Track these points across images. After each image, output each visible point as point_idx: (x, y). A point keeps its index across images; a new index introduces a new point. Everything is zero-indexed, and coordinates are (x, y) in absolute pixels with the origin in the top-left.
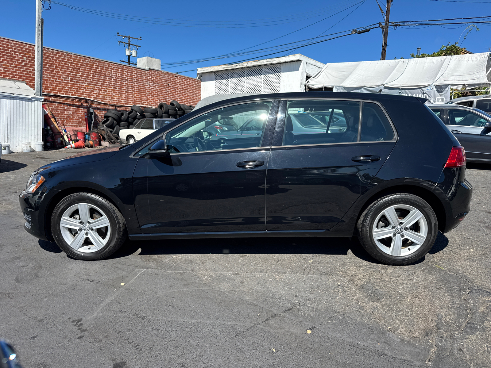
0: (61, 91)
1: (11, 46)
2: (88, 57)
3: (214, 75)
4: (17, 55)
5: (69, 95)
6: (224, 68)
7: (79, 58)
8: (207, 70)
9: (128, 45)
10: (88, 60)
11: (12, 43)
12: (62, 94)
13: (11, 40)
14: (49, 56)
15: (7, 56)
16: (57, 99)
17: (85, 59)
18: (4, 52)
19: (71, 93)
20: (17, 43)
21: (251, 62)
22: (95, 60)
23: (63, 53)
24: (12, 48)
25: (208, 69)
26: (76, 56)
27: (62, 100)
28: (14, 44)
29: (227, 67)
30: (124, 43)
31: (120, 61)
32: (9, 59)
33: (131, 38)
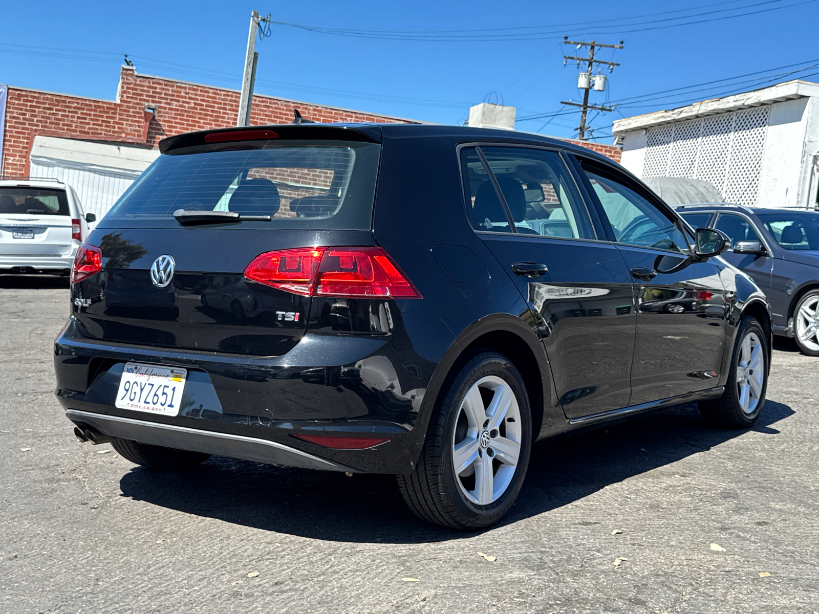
0: (295, 177)
1: (219, 99)
2: (352, 112)
3: (646, 134)
4: (228, 114)
5: (309, 184)
6: (659, 118)
7: (335, 113)
8: (630, 124)
9: (587, 63)
10: (352, 117)
11: (221, 95)
12: (297, 182)
13: (220, 90)
14: (280, 113)
15: (211, 116)
16: (285, 191)
17: (346, 116)
18: (208, 110)
19: (313, 180)
20: (230, 93)
21: (707, 103)
22: (365, 116)
23: (305, 106)
24: (220, 103)
25: (630, 121)
26: (329, 110)
27: (295, 194)
28: (224, 95)
29: (663, 117)
30: (578, 59)
31: (562, 102)
32: (214, 121)
33: (598, 45)
